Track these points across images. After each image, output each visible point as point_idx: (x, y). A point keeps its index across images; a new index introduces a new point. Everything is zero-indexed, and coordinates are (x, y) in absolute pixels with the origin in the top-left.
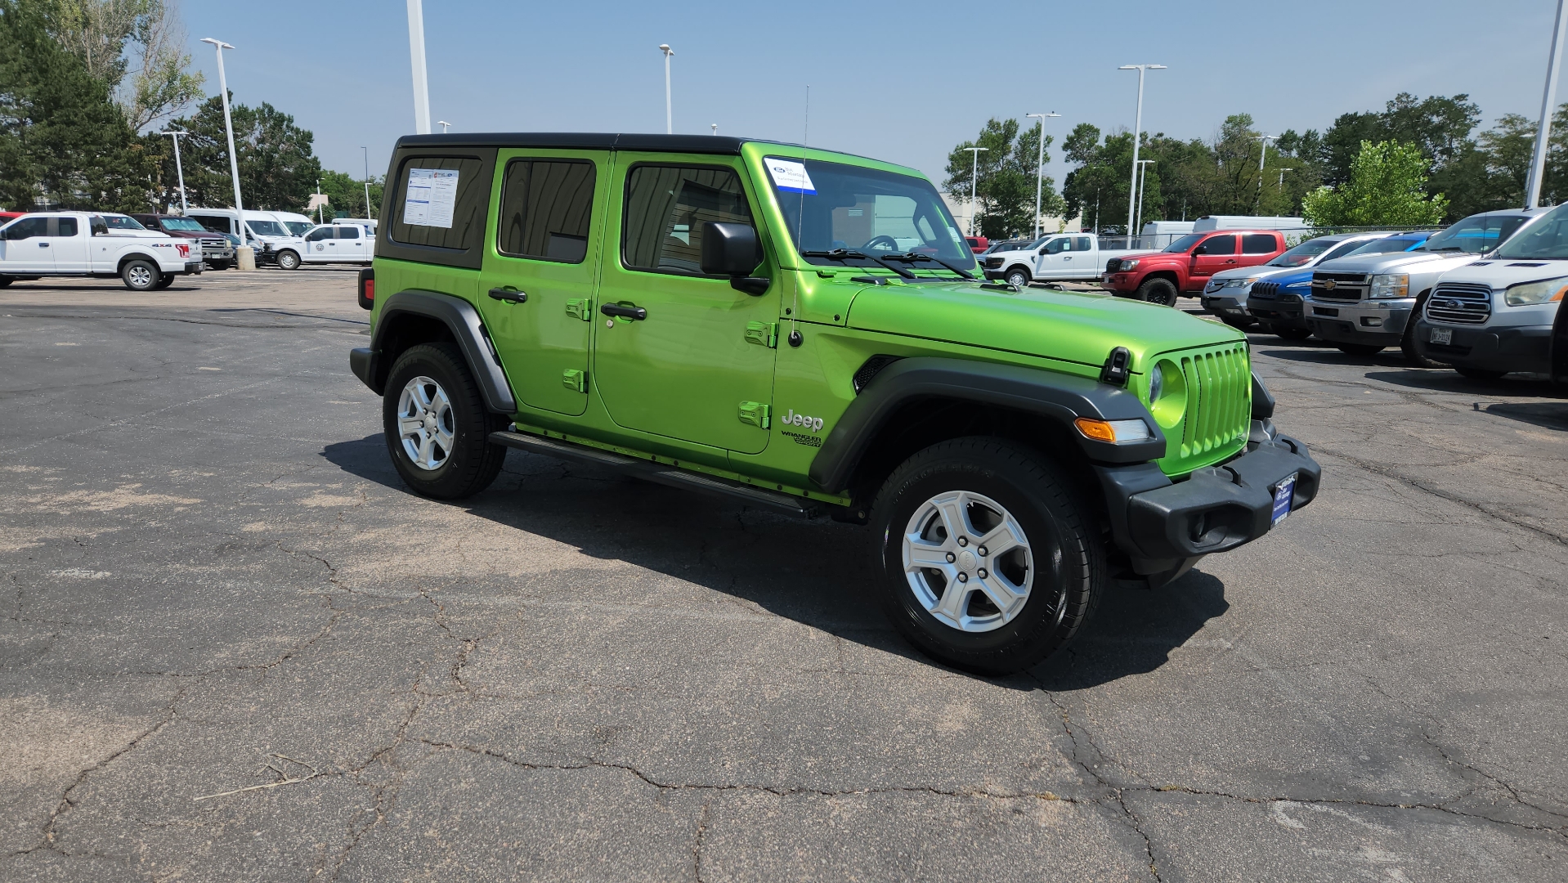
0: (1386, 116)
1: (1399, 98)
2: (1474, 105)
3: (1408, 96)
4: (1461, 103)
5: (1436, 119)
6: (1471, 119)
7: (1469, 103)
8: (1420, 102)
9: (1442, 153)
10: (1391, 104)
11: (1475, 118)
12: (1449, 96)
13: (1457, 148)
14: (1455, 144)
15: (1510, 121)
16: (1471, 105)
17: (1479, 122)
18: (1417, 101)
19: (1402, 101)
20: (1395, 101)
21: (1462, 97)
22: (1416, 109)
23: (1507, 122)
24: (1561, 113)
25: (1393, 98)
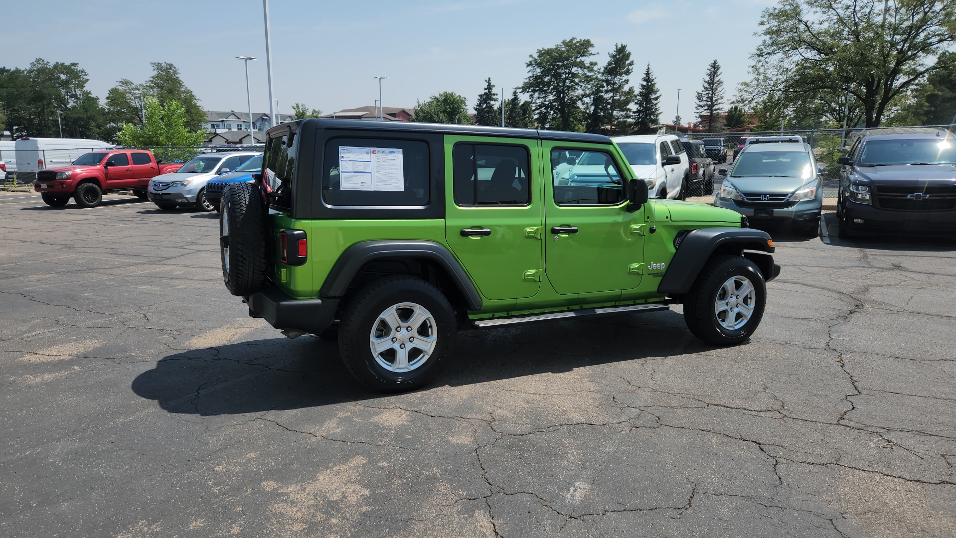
0: (31, 71)
1: (38, 60)
2: (83, 70)
3: (43, 61)
4: (76, 68)
5: (63, 77)
6: (83, 78)
7: (80, 68)
8: (51, 65)
9: (71, 97)
10: (33, 64)
11: (86, 77)
12: (67, 63)
13: (80, 94)
14: (78, 92)
15: (125, 83)
16: (81, 70)
17: (88, 80)
18: (49, 64)
19: (40, 64)
20: (35, 63)
21: (75, 64)
22: (50, 70)
23: (123, 83)
24: (150, 81)
25: (34, 61)
